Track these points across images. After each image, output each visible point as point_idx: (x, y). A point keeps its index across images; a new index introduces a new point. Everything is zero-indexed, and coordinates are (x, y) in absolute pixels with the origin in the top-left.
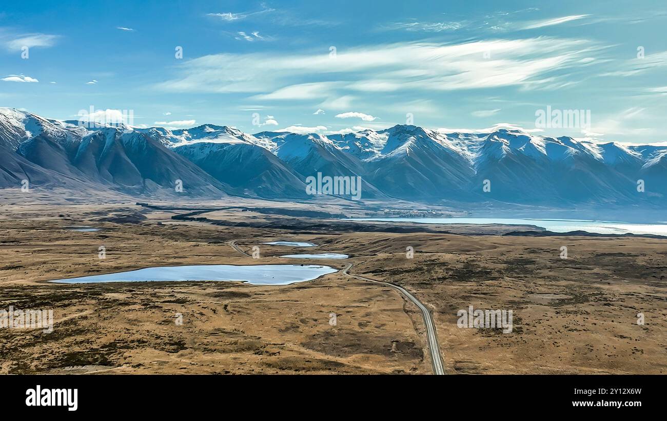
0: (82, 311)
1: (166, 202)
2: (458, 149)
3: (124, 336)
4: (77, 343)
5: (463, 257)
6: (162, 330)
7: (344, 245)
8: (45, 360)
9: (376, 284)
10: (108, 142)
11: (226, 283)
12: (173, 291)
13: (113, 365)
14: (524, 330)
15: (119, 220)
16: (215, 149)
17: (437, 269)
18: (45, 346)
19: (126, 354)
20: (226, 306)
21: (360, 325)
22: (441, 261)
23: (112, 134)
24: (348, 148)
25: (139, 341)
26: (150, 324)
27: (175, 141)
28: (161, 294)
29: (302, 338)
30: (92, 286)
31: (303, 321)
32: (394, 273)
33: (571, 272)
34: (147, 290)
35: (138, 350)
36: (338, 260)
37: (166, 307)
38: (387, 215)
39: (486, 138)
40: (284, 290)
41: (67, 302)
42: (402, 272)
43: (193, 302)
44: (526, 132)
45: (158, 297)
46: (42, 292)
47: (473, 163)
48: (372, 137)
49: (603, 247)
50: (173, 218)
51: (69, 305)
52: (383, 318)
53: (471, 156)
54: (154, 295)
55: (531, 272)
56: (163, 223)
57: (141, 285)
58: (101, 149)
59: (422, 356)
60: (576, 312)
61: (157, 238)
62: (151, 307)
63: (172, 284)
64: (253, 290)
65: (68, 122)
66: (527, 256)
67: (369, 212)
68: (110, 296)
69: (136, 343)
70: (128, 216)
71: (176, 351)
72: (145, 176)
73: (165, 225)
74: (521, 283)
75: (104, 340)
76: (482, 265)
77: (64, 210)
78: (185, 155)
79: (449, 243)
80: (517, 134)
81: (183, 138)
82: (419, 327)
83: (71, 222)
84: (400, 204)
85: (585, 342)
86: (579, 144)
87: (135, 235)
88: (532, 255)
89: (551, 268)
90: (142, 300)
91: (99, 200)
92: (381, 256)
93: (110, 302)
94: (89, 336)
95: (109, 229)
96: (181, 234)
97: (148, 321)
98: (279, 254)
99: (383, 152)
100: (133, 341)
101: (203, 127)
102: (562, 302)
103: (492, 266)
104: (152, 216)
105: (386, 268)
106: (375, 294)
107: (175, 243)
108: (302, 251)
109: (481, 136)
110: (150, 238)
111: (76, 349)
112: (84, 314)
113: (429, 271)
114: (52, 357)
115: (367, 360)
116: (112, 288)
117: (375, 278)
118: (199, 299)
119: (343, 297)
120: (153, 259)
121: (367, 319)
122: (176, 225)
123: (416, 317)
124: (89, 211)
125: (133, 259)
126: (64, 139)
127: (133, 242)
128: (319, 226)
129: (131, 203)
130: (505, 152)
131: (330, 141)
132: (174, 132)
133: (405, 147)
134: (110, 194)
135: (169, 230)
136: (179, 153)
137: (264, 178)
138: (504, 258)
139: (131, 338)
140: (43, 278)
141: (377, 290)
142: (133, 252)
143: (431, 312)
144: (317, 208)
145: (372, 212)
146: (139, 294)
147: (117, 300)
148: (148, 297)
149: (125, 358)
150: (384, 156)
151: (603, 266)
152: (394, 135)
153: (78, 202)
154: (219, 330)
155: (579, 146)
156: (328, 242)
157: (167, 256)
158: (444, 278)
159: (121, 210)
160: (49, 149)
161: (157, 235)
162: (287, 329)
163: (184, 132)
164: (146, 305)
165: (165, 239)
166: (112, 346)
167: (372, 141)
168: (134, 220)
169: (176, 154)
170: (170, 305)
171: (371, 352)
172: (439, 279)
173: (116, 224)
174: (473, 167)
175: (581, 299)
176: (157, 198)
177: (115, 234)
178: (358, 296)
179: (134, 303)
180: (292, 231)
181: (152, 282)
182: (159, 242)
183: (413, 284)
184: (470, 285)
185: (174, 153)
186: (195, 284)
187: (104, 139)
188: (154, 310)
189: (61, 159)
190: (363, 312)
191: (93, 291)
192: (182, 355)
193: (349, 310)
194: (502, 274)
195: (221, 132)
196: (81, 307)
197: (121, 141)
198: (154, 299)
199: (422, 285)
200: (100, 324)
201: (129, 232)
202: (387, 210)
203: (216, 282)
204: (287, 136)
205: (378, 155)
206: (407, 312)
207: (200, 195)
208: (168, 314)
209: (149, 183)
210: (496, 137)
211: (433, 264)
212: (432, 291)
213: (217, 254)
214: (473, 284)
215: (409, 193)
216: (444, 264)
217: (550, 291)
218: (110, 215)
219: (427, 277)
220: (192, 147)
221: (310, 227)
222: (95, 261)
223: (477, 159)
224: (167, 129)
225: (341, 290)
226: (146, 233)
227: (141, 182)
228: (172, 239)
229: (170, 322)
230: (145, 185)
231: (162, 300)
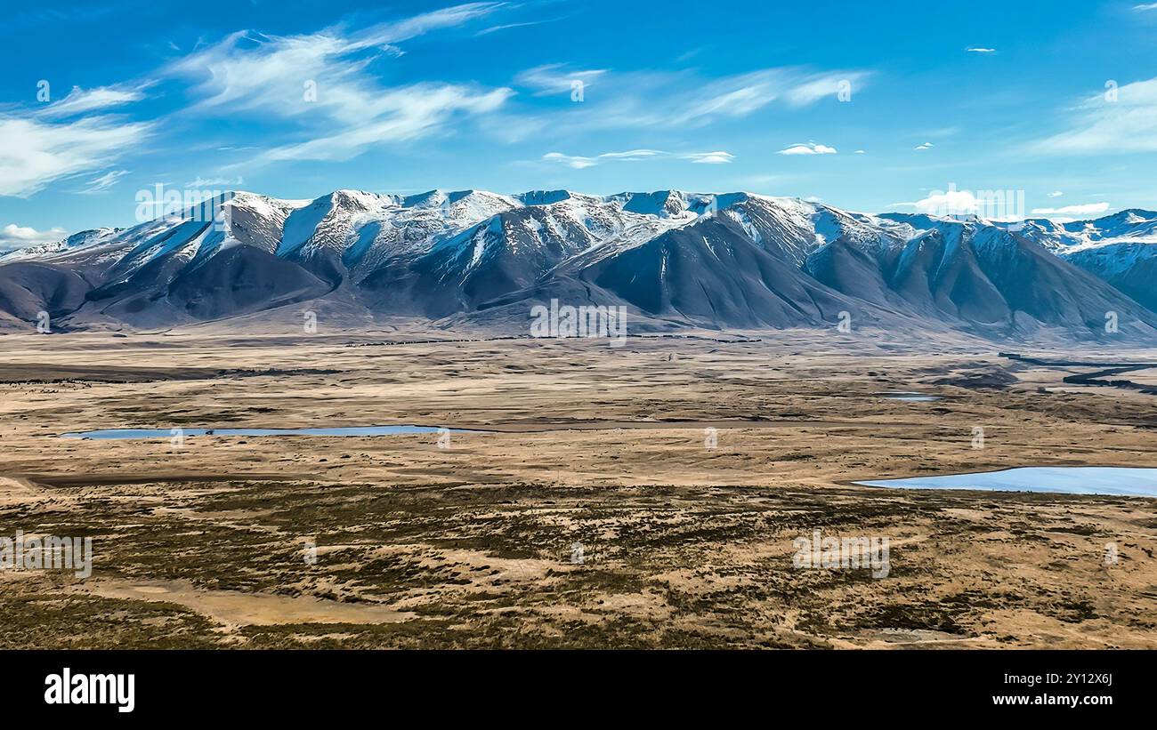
0: (908, 536)
1: (1053, 351)
3: (980, 584)
4: (901, 590)
6: (1049, 580)
8: (850, 613)
10: (949, 248)
12: (1068, 512)
13: (963, 632)
15: (969, 383)
16: (1146, 255)
18: (851, 591)
19: (986, 617)
23: (955, 234)
25: (1007, 595)
26: (1027, 568)
27: (1070, 242)
28: (1047, 516)
30: (924, 495)
34: (1020, 507)
35: (1007, 612)
37: (1056, 538)
41: (883, 519)
43: (1107, 534)
45: (1041, 520)
46: (843, 500)
50: (1067, 380)
51: (886, 524)
54: (1033, 516)
56: (1047, 389)
57: (1010, 497)
58: (937, 260)
61: (1036, 416)
62: (1028, 538)
63: (1067, 499)
65: (882, 216)
68: (954, 513)
69: (1003, 600)
70: (985, 376)
71: (1077, 620)
72: (1014, 307)
73: (1051, 393)
75: (947, 589)
77: (877, 364)
78: (1088, 267)
81: (1084, 237)
83: (888, 385)
87: (997, 410)
90: (1011, 523)
91: (934, 347)
93: (956, 524)
94: (921, 579)
95: (952, 398)
96: (1083, 409)
97: (1023, 562)
100: (997, 595)
101: (1123, 215)
104: (1028, 376)
107: (1071, 425)
110: (1024, 414)
111: (901, 600)
112: (911, 541)
114: (862, 609)
116: (958, 499)
118: (1118, 529)
120: (1030, 453)
122: (1072, 393)
124: (917, 366)
125: (997, 451)
126: (875, 247)
127: (995, 422)
129: (990, 354)
132: (1069, 227)
134: (955, 338)
135: (1059, 402)
136: (1076, 264)
139: (994, 590)
140: (845, 476)
142: (994, 439)
146: (1007, 513)
147: (969, 521)
148: (1023, 519)
149: (984, 624)
153: (900, 351)
157: (1057, 448)
159: (973, 365)
160: (853, 262)
161: (1036, 410)
163: (1087, 225)
164: (1019, 532)
165: (1052, 417)
166: (961, 601)
168: (995, 383)
169: (1071, 265)
170: (1063, 536)
173: (963, 390)
176: (1037, 345)
177: (962, 407)
179: (999, 529)
181: (1030, 494)
182: (1042, 423)
185: (1068, 263)
186: (1110, 500)
187: (943, 244)
188: (1033, 543)
189: (871, 279)
191: (927, 504)
192: (1088, 629)
196: (906, 530)
197: (971, 245)
198: (1034, 524)
200: (941, 561)
201: (986, 404)
203: (1151, 500)
208: (1060, 552)
209: (1022, 317)
213: (1153, 449)
218: (954, 374)
220: (1101, 252)
222: (929, 452)
224: (1054, 221)
226: (1016, 407)
227: (1008, 316)
228: (1065, 417)
229: (1064, 566)
230: (1013, 325)
231: (1048, 526)
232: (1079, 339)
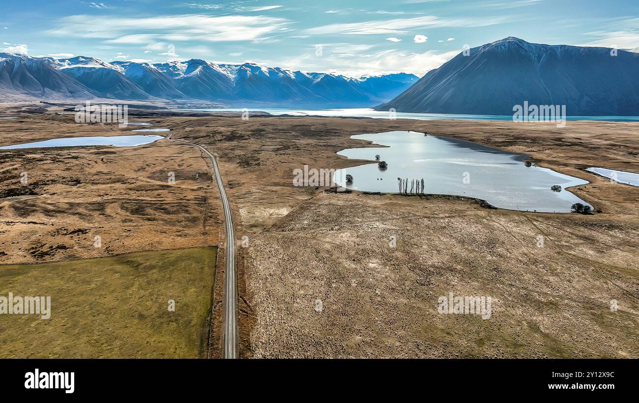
0: (13, 165)
1: (59, 101)
2: (225, 73)
3: (42, 178)
4: (13, 184)
5: (230, 129)
6: (66, 174)
7: (167, 124)
9: (185, 144)
10: (17, 65)
11: (101, 146)
12: (70, 152)
13: (38, 194)
14: (261, 164)
15: (30, 112)
16: (86, 71)
17: (217, 135)
19: (45, 188)
20: (102, 160)
21: (179, 165)
22: (219, 131)
24: (165, 71)
25: (52, 180)
26: (57, 171)
27: (61, 65)
28: (62, 154)
29: (148, 174)
30: (17, 151)
31: (147, 165)
32: (195, 138)
33: (282, 134)
34: (53, 152)
35: (52, 185)
36: (164, 132)
37: (66, 161)
38: (189, 107)
39: (239, 67)
40: (135, 149)
41: (2, 160)
42: (199, 138)
43: (83, 158)
44: (259, 65)
45: (61, 156)
47: (233, 80)
48: (179, 66)
49: (296, 122)
50: (64, 110)
51: (4, 162)
52: (191, 161)
53: (232, 77)
54: (58, 155)
55: (263, 135)
56: (58, 113)
57: (49, 149)
58: (12, 69)
59: (212, 179)
60: (284, 154)
61: (56, 122)
62: (57, 162)
63: (69, 148)
64: (118, 149)
66: (261, 127)
67: (179, 106)
68: (30, 156)
69: (51, 182)
70: (36, 109)
71: (76, 185)
72: (44, 86)
73: (60, 114)
74: (259, 141)
75: (30, 181)
76: (240, 132)
78: (68, 74)
79: (222, 122)
80: (255, 66)
82: (210, 165)
84: (195, 101)
85: (289, 167)
86: (284, 71)
87: (42, 121)
88: (264, 127)
89: (273, 133)
90: (51, 157)
91: (15, 100)
92: (188, 129)
93: (31, 160)
95: (24, 117)
96: (69, 119)
97: (56, 169)
98: (130, 130)
99: (185, 73)
100: (48, 181)
101: (78, 57)
102: (278, 149)
103: (245, 133)
105: (190, 136)
106: (186, 149)
107: (68, 125)
108: (144, 128)
109: (236, 66)
110: (51, 122)
111: (13, 187)
112: (14, 167)
113: (213, 136)
115: (183, 183)
116: (31, 151)
117: (185, 141)
118: (86, 156)
119: (169, 152)
120: (55, 134)
121: (182, 162)
122: (67, 114)
123: (208, 160)
124: (9, 106)
125: (43, 134)
127: (41, 125)
128: (152, 114)
129: (37, 102)
130: (249, 75)
131: (155, 67)
132: (59, 60)
133: (198, 71)
134: (23, 97)
135: (63, 117)
136: (64, 73)
137: (118, 88)
138: (250, 129)
139: (47, 179)
141: (187, 147)
142: (41, 130)
143: (215, 157)
144: (150, 104)
145: (181, 106)
146: (49, 154)
147: (35, 158)
148: (55, 156)
149: (45, 190)
150: (186, 76)
151: (296, 131)
152: (191, 65)
153: (1, 101)
154: (100, 172)
155: (284, 72)
156: (158, 122)
157: (64, 132)
158: (221, 140)
159: (31, 106)
161: (55, 120)
162: (139, 170)
163: (66, 60)
164: (54, 160)
165: (61, 122)
166: (36, 184)
167: (179, 68)
168: (40, 111)
170: (68, 160)
171: (186, 179)
172: (219, 140)
173: (28, 114)
174: (233, 82)
175: (287, 147)
176: (54, 99)
177: (28, 120)
178: (177, 151)
179: (47, 160)
180: (137, 117)
181: (56, 147)
182: (58, 124)
183: (205, 144)
184: (234, 143)
185: (61, 72)
186: (83, 147)
187: (13, 63)
188: (59, 163)
190: (180, 159)
191: (19, 154)
192: (79, 187)
193: (172, 158)
194: (250, 136)
195: (90, 61)
196: (12, 163)
197: (24, 65)
198: (58, 157)
199: (210, 144)
201: (37, 119)
202: (189, 105)
203: (95, 146)
204: (130, 64)
205: (183, 75)
206: (203, 158)
207: (80, 97)
208: (68, 165)
209: (46, 89)
210: (244, 67)
211: (215, 133)
212: (215, 147)
213: (94, 131)
214: (236, 142)
215: (200, 96)
216: (220, 133)
217: (273, 144)
218: (24, 109)
219: (212, 139)
220: (72, 69)
221: (147, 115)
222: (17, 136)
223: (235, 78)
224: (55, 58)
225: (167, 148)
226: (49, 119)
227: (42, 89)
228: (65, 122)
229: (70, 169)
230: (44, 91)
231: (64, 157)
232: (67, 97)
